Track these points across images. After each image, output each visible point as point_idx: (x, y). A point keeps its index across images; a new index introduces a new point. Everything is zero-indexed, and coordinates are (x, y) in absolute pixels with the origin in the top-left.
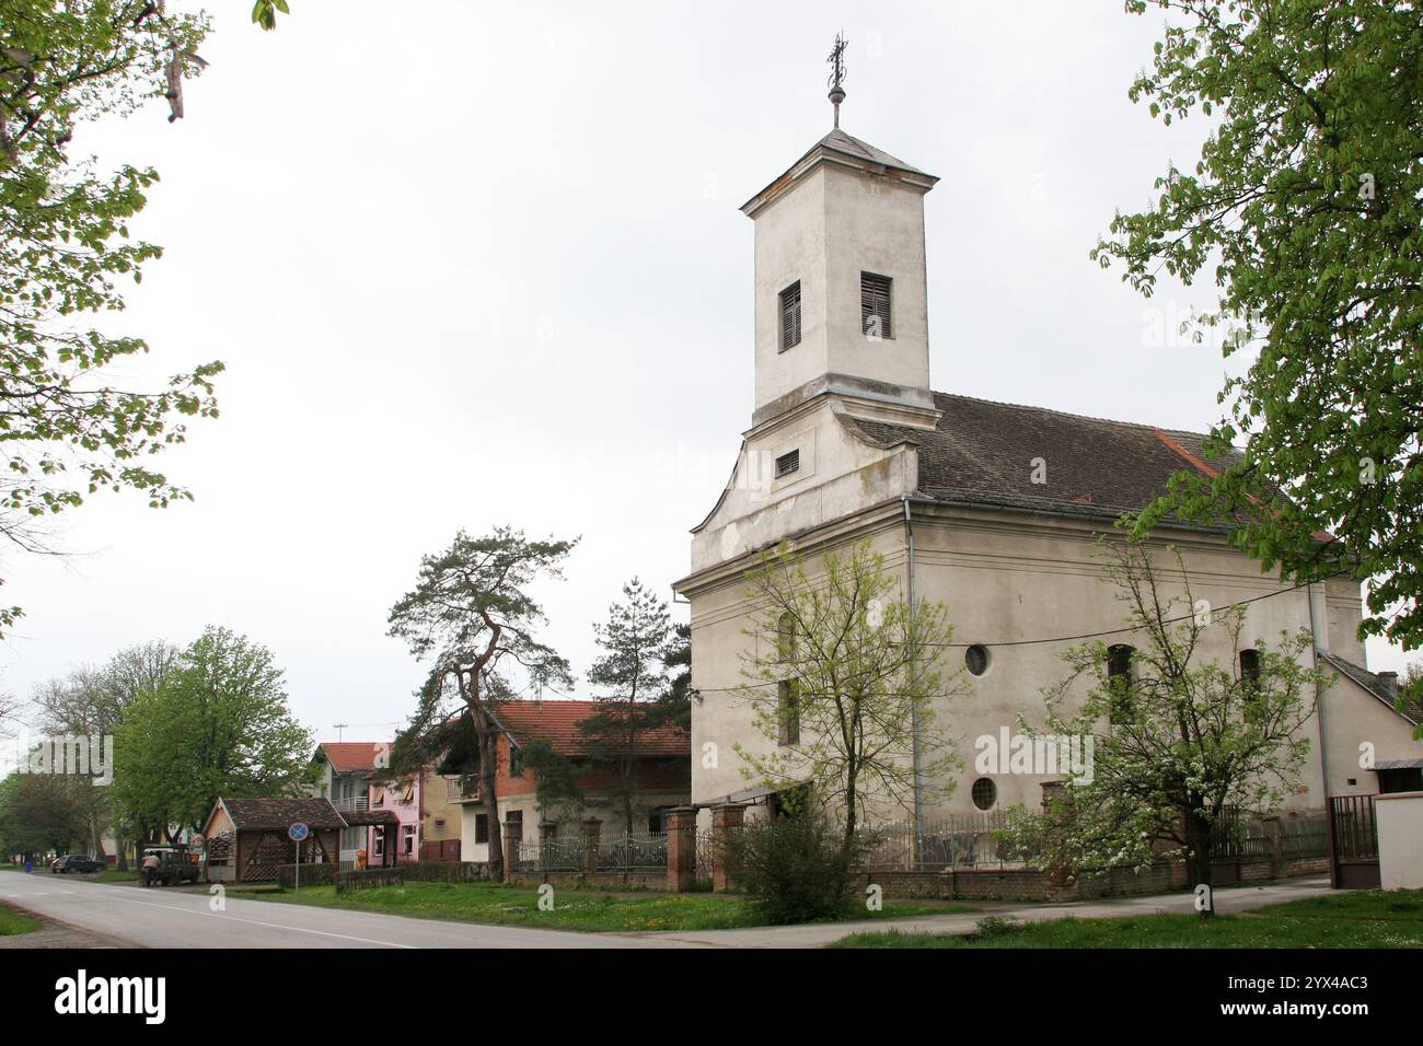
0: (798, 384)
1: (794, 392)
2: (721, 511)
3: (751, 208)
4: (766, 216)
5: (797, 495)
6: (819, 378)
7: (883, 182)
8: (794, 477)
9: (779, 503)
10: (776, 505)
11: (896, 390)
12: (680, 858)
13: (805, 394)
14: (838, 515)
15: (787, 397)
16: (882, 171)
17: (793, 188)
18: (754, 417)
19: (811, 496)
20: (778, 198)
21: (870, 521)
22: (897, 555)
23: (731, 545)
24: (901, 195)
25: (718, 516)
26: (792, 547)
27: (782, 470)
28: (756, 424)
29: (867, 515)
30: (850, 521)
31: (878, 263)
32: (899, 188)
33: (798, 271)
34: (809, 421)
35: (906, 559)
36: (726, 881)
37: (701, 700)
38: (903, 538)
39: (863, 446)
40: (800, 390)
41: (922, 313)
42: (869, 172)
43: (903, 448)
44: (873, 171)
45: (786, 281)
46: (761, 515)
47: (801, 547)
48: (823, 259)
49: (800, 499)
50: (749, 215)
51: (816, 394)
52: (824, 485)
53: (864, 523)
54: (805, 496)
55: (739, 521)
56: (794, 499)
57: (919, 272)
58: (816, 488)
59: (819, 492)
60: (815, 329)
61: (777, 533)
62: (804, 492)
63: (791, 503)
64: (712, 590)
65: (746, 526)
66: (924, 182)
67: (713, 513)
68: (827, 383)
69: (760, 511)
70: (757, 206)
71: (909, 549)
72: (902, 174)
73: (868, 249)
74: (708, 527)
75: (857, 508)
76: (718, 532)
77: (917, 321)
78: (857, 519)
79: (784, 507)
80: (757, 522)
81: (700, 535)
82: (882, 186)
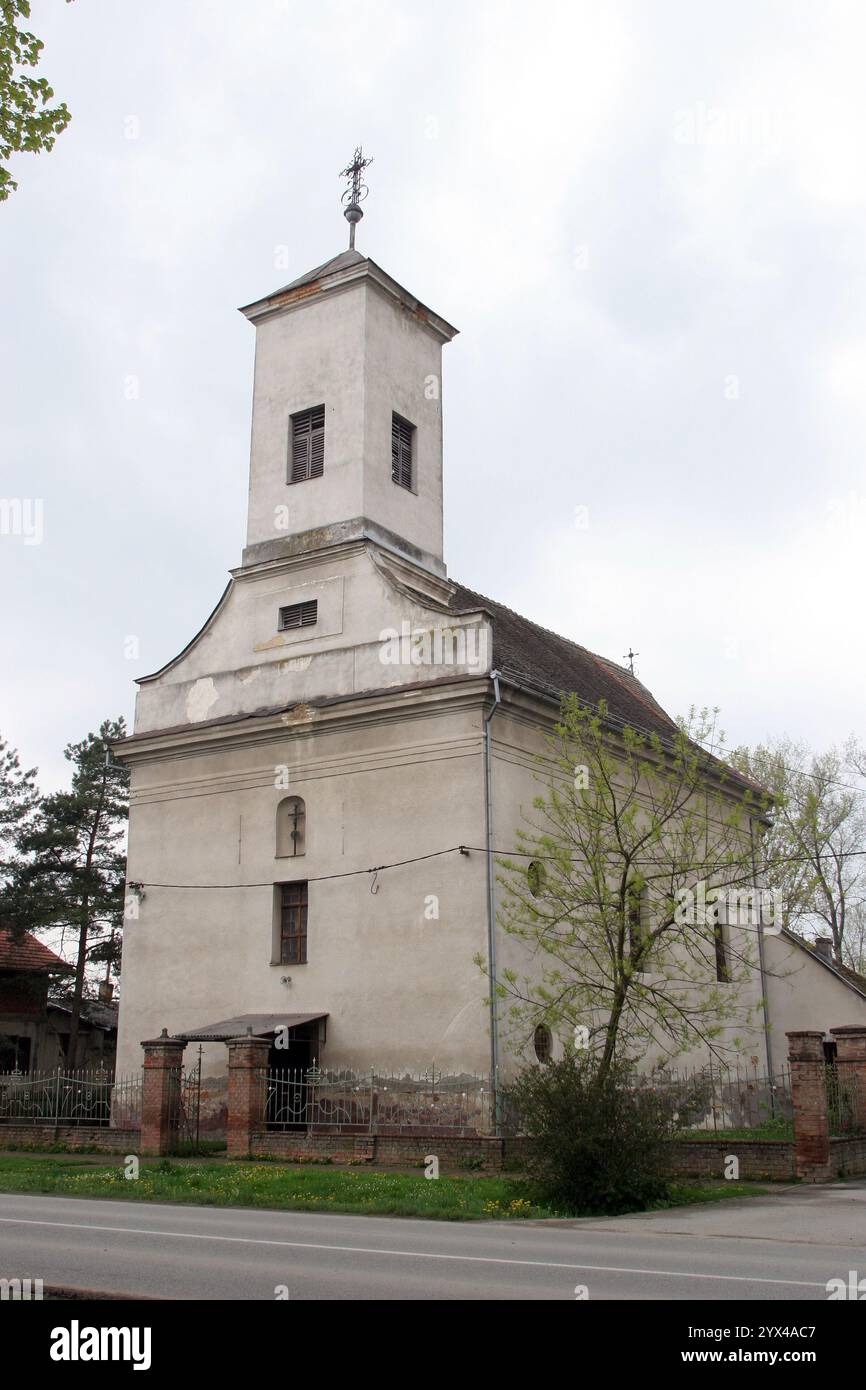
0: (317, 523)
1: (311, 531)
2: (186, 661)
3: (255, 312)
4: (274, 325)
5: (316, 655)
6: (352, 521)
7: (412, 319)
8: (309, 633)
9: (286, 660)
10: (282, 663)
11: (418, 553)
12: (164, 1109)
13: (329, 537)
14: (378, 685)
15: (300, 536)
16: (414, 307)
17: (318, 300)
18: (246, 553)
19: (339, 658)
20: (296, 307)
21: (437, 698)
22: (469, 742)
23: (203, 704)
24: (425, 339)
25: (182, 667)
26: (312, 716)
27: (286, 623)
28: (249, 562)
29: (433, 690)
30: (406, 695)
31: (406, 407)
32: (424, 331)
33: (321, 394)
34: (334, 569)
35: (482, 748)
36: (250, 1143)
37: (143, 898)
38: (480, 723)
39: (419, 609)
40: (321, 531)
41: (439, 474)
42: (402, 304)
43: (479, 618)
44: (408, 304)
45: (303, 403)
46: (256, 673)
47: (325, 717)
48: (360, 386)
49: (320, 660)
50: (250, 320)
51: (346, 539)
52: (358, 647)
53: (427, 699)
54: (327, 658)
55: (218, 677)
56: (310, 659)
57: (437, 426)
58: (346, 650)
59: (349, 655)
60: (345, 464)
61: (281, 696)
62: (327, 653)
63: (304, 664)
64: (171, 758)
65: (229, 684)
66: (444, 332)
67: (175, 662)
68: (363, 528)
69: (257, 667)
70: (261, 312)
71: (486, 738)
72: (430, 315)
73: (398, 387)
74: (166, 679)
75: (409, 681)
76: (183, 687)
77: (435, 480)
78: (419, 693)
79: (291, 667)
80: (248, 680)
81: (149, 688)
82: (411, 323)
